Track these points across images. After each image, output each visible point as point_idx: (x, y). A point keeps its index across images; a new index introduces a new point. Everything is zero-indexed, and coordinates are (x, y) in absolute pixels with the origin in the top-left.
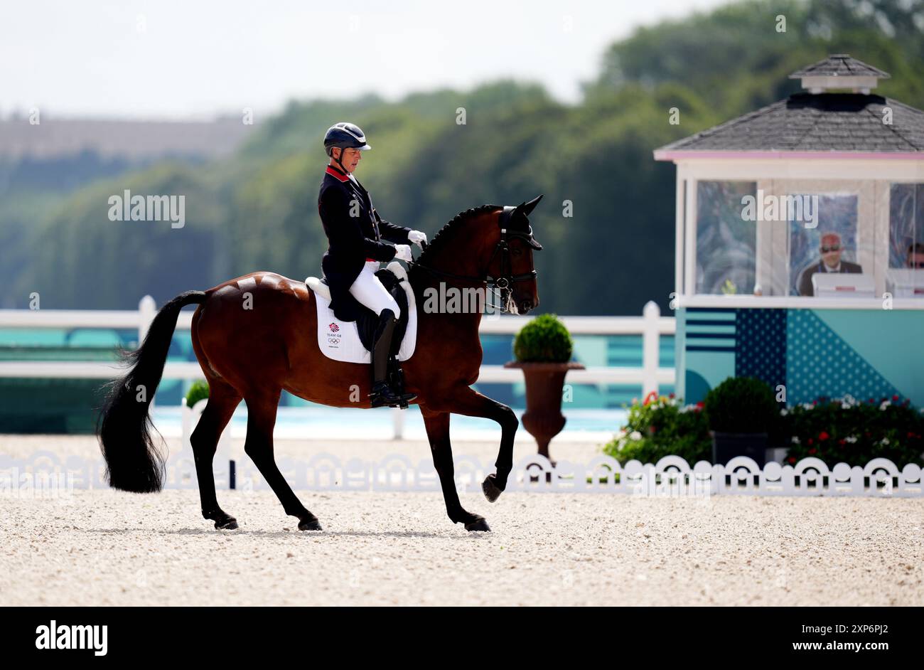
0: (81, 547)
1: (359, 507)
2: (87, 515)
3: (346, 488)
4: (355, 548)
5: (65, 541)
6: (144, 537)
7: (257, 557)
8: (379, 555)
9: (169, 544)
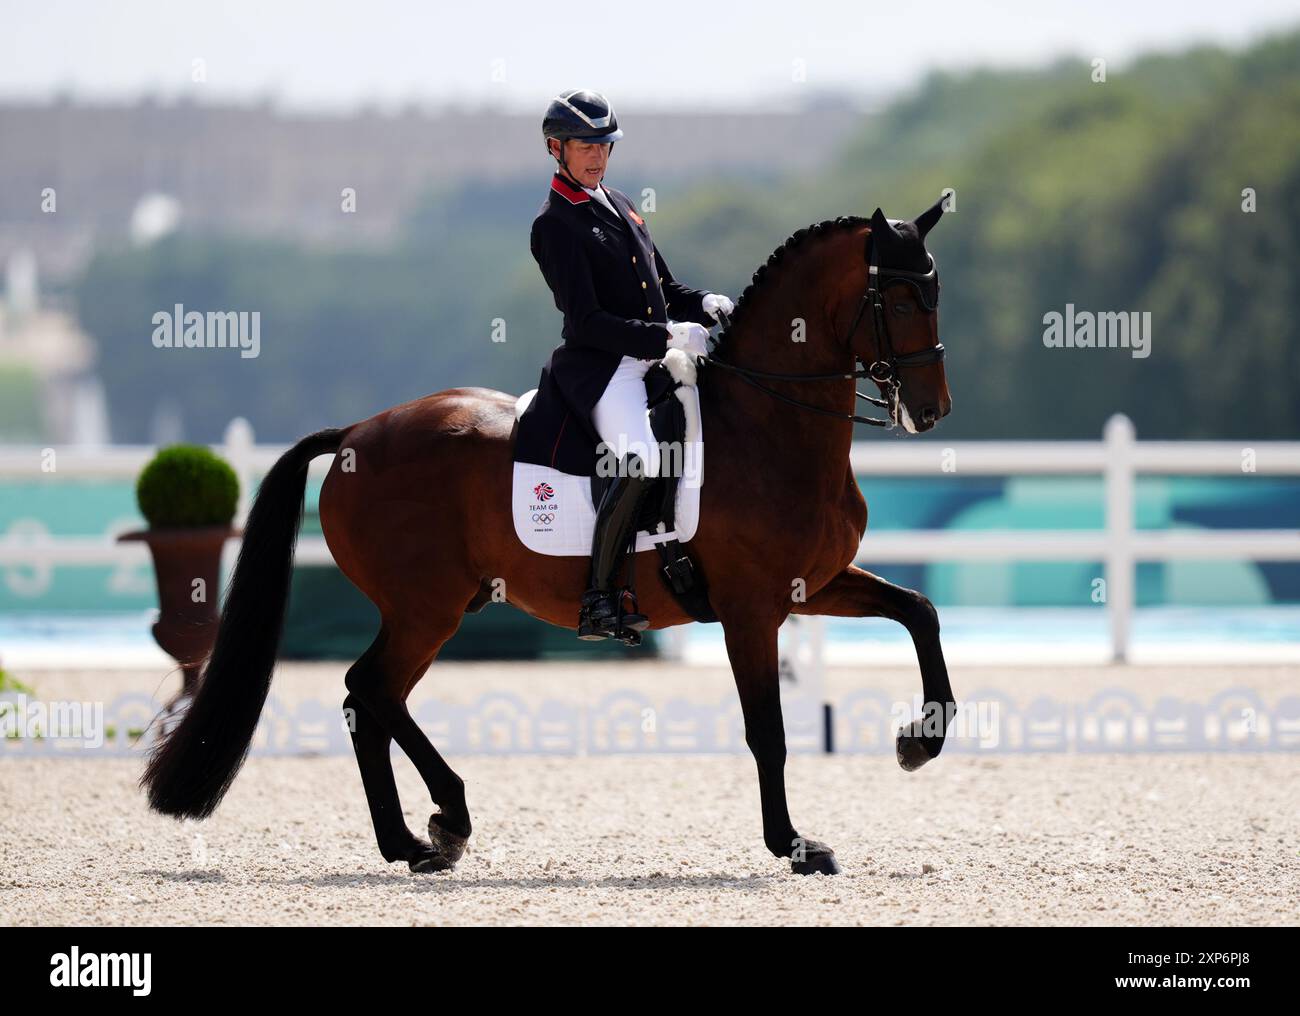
0: (564, 860)
1: (1049, 781)
2: (575, 801)
3: (1027, 749)
4: (1043, 854)
5: (536, 849)
6: (674, 840)
7: (872, 873)
8: (1085, 867)
9: (717, 852)
